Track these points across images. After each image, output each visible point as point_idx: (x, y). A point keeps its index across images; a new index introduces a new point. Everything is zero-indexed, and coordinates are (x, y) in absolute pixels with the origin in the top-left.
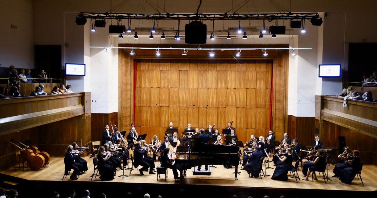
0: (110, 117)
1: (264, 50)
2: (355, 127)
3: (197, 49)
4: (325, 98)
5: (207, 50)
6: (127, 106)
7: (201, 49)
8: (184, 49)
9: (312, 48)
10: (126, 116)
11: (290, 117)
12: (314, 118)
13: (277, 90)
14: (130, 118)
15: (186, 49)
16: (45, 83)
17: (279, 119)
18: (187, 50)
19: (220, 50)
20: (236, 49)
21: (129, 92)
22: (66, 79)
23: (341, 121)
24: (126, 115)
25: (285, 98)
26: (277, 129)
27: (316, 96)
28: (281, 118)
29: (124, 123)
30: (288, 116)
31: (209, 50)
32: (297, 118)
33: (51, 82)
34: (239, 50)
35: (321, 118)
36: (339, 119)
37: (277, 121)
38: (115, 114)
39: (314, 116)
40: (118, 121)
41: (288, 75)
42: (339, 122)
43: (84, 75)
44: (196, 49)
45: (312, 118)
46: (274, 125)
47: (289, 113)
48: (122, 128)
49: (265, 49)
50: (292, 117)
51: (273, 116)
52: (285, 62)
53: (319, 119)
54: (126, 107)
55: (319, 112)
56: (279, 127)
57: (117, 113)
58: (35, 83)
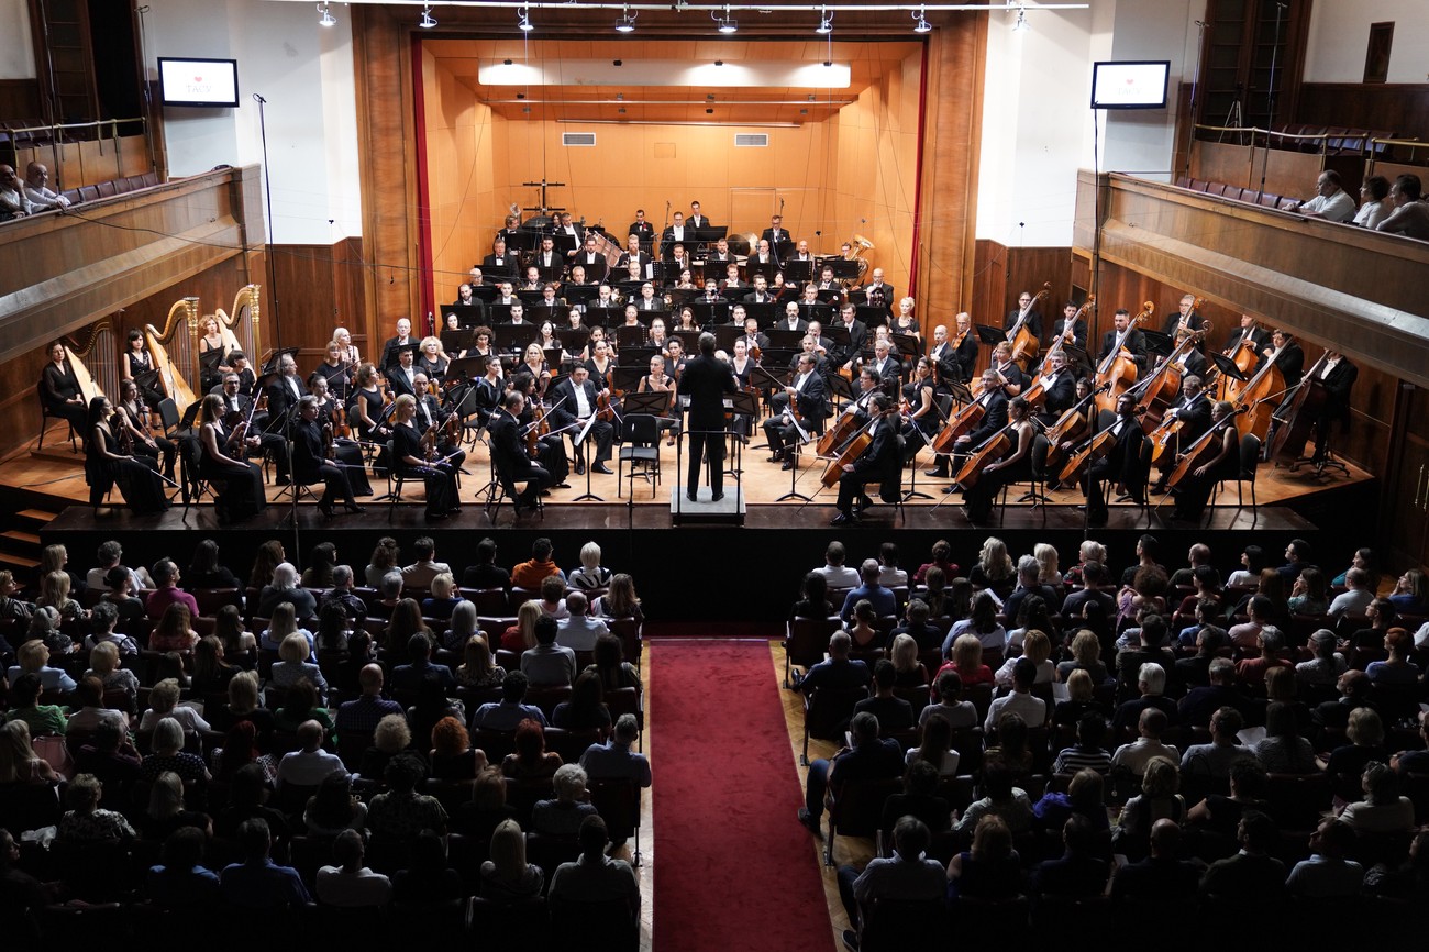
0: (336, 258)
1: (918, 13)
2: (1230, 297)
3: (674, 8)
4: (1113, 183)
5: (710, 11)
6: (395, 215)
7: (686, 7)
8: (625, 7)
9: (1087, 6)
10: (394, 252)
11: (984, 246)
12: (1070, 249)
13: (942, 147)
14: (404, 256)
15: (633, 7)
16: (96, 138)
17: (945, 255)
18: (634, 10)
19: (757, 11)
20: (817, 8)
21: (398, 161)
22: (163, 119)
23: (1174, 269)
24: (391, 248)
25: (970, 177)
26: (936, 289)
27: (1080, 173)
28: (954, 250)
29: (385, 276)
30: (978, 242)
31: (716, 11)
32: (1012, 250)
33: (115, 132)
34: (828, 12)
35: (1096, 254)
36: (1166, 263)
37: (937, 260)
38: (352, 243)
39: (1069, 245)
40: (365, 272)
41: (982, 94)
42: (1165, 271)
43: (234, 100)
44: (669, 7)
45: (1063, 254)
46: (925, 275)
47: (982, 233)
48: (380, 294)
49: (923, 8)
50: (991, 247)
51: (924, 241)
52: (973, 46)
53: (1089, 256)
54: (391, 219)
55: (1092, 230)
56: (943, 282)
57: (359, 239)
58: (66, 140)
